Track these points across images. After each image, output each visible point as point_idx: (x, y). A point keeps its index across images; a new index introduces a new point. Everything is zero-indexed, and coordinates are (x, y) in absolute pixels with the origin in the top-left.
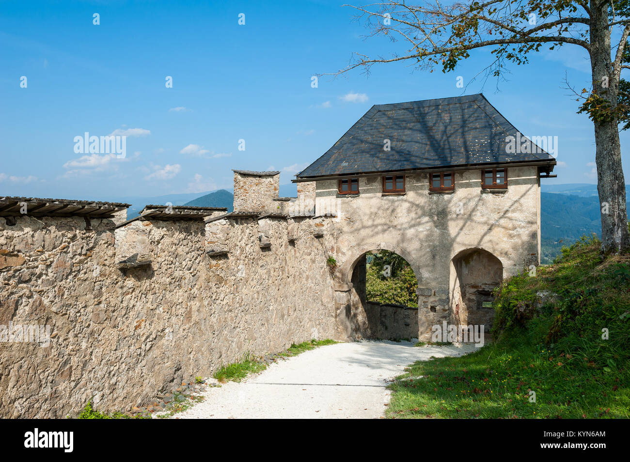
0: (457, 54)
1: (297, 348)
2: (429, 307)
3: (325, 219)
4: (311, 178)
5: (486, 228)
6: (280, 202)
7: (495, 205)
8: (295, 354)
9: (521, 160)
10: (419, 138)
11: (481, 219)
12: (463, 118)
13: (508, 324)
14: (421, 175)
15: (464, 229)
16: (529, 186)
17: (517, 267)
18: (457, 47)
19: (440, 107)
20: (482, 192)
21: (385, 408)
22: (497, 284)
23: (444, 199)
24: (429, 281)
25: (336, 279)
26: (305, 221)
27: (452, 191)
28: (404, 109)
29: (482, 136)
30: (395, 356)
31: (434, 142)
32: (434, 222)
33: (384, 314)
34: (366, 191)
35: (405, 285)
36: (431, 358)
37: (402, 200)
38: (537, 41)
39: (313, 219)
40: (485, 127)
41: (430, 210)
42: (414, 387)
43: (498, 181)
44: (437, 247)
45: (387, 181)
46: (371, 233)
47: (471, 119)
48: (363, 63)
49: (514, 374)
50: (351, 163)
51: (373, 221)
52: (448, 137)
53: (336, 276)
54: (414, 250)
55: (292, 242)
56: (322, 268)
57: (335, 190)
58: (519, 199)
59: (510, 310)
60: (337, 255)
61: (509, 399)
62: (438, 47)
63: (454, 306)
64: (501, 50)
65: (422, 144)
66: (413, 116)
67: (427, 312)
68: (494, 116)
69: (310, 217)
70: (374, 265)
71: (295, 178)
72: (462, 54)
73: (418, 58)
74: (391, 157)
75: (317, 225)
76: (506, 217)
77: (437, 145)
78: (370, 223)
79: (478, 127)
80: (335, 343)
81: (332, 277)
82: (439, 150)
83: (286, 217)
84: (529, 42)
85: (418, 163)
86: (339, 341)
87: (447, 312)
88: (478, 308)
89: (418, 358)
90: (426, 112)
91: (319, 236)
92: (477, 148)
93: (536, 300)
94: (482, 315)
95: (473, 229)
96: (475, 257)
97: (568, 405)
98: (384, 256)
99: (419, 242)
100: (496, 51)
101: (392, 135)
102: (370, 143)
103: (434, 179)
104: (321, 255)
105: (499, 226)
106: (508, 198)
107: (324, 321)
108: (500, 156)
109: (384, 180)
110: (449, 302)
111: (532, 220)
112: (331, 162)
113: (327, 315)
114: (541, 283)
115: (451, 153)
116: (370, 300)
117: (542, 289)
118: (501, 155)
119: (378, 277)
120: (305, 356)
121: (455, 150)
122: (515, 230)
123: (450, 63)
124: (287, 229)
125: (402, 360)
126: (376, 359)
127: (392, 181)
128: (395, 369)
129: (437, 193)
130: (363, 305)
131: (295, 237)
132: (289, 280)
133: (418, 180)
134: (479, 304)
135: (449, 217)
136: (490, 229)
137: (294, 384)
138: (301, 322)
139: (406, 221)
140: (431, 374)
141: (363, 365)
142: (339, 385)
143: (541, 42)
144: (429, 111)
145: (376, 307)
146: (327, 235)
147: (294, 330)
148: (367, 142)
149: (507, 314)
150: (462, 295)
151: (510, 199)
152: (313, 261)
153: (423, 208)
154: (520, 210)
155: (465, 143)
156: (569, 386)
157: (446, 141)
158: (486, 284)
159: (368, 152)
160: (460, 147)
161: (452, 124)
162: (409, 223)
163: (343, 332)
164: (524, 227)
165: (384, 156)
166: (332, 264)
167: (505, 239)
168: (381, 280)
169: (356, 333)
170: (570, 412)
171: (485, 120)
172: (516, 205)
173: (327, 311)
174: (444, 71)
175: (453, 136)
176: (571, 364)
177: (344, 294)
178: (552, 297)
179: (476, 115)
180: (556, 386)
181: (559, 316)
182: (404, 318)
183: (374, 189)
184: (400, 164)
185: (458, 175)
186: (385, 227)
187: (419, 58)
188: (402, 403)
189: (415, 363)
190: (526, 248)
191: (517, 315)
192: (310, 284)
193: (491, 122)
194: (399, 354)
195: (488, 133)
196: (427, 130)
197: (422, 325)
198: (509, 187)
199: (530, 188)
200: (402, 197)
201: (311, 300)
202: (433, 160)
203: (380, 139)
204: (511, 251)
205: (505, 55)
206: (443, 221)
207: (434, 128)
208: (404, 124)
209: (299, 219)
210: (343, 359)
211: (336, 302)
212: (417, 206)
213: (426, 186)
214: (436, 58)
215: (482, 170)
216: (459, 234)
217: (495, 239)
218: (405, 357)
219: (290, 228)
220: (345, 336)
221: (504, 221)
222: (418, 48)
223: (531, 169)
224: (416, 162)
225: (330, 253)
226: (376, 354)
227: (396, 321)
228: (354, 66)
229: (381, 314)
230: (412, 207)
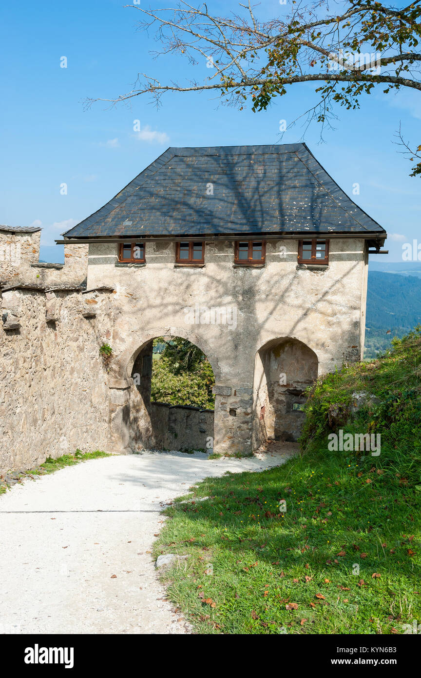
0: (270, 89)
1: (52, 464)
2: (228, 410)
3: (98, 294)
4: (82, 239)
5: (301, 312)
6: (40, 269)
7: (312, 284)
8: (50, 471)
9: (346, 230)
10: (224, 195)
11: (295, 302)
12: (280, 172)
13: (318, 431)
14: (224, 243)
15: (275, 313)
16: (354, 263)
17: (335, 362)
18: (271, 80)
19: (253, 156)
20: (298, 268)
21: (155, 539)
22: (310, 382)
23: (251, 274)
24: (229, 377)
25: (111, 373)
26: (71, 296)
27: (262, 265)
28: (207, 156)
29: (301, 198)
30: (182, 472)
31: (244, 201)
32: (239, 303)
33: (174, 418)
34: (154, 260)
35: (204, 382)
36: (225, 474)
37: (200, 274)
38: (369, 80)
39: (83, 293)
40: (306, 186)
41: (235, 287)
42: (195, 511)
43: (318, 255)
44: (241, 335)
45: (181, 248)
46: (159, 315)
47: (290, 175)
48: (152, 89)
49: (316, 493)
50: (135, 223)
51: (163, 298)
52: (260, 196)
53: (111, 369)
54: (212, 338)
55: (52, 324)
56: (92, 358)
57: (115, 256)
58: (342, 278)
59: (321, 414)
60: (114, 342)
61: (303, 525)
62: (248, 77)
63: (259, 409)
64: (328, 89)
65: (228, 202)
66: (218, 165)
67: (225, 416)
68: (318, 173)
69: (78, 291)
70: (166, 355)
71: (62, 238)
72: (277, 89)
73: (222, 90)
74: (188, 218)
75: (88, 302)
76: (325, 300)
77: (245, 205)
78: (158, 301)
79: (298, 185)
80: (107, 455)
81: (107, 371)
82: (249, 212)
83: (44, 289)
84: (359, 80)
85: (222, 227)
86: (113, 453)
87: (250, 416)
88: (288, 412)
89: (210, 473)
90: (235, 161)
91: (90, 317)
92: (295, 211)
93: (350, 403)
94: (292, 420)
95: (285, 314)
96: (286, 349)
97: (369, 532)
98: (179, 344)
99: (219, 328)
100: (321, 89)
101: (190, 188)
102: (162, 197)
103: (241, 248)
104: (93, 341)
105: (316, 311)
106: (329, 277)
107: (93, 427)
108: (322, 224)
109: (179, 246)
110: (252, 404)
111: (356, 305)
112: (110, 220)
113: (98, 420)
114: (359, 383)
115: (262, 217)
116: (158, 401)
117: (359, 390)
118: (324, 222)
119: (171, 371)
120: (64, 473)
121: (268, 214)
122: (335, 317)
123: (262, 100)
124: (44, 306)
125: (188, 476)
126: (155, 475)
127: (187, 248)
128: (178, 488)
129: (243, 267)
130: (146, 407)
131: (56, 317)
132: (45, 373)
133: (221, 249)
134: (289, 406)
135: (257, 297)
136: (305, 314)
137: (40, 512)
138: (61, 429)
139: (203, 300)
140: (218, 494)
141: (139, 483)
142: (101, 511)
143: (374, 82)
144: (239, 160)
145: (164, 410)
146: (100, 315)
147: (51, 440)
148: (157, 196)
149: (318, 419)
150: (269, 395)
151: (331, 278)
152: (81, 349)
153: (225, 285)
154: (342, 292)
155: (280, 205)
156: (374, 508)
157: (258, 201)
158: (298, 382)
159: (158, 209)
160: (274, 210)
161: (266, 179)
162: (208, 304)
163: (118, 442)
164: (345, 313)
165: (178, 215)
166: (106, 352)
167: (323, 327)
168: (175, 375)
169: (136, 443)
170: (370, 540)
171: (307, 178)
172: (338, 285)
173: (98, 415)
174: (253, 109)
175: (268, 195)
176: (381, 481)
177: (122, 392)
178: (369, 399)
179: (296, 170)
180: (360, 508)
181: (373, 423)
182: (200, 423)
183: (165, 258)
184: (199, 227)
185: (270, 245)
186: (177, 307)
187: (224, 89)
188: (176, 533)
189: (205, 480)
190: (346, 339)
191: (328, 421)
192: (76, 378)
193: (313, 181)
194: (187, 468)
195: (309, 194)
196: (234, 185)
197: (218, 433)
198: (330, 263)
199: (355, 266)
200: (199, 270)
201: (76, 400)
202: (241, 224)
203: (174, 192)
204: (328, 342)
205: (332, 95)
206: (249, 303)
207: (243, 183)
208: (207, 176)
209: (63, 292)
210: (114, 476)
211: (110, 403)
212: (219, 281)
213: (230, 257)
214: (244, 92)
215: (299, 241)
216: (267, 319)
217: (310, 327)
218: (194, 473)
219: (49, 305)
220: (120, 447)
221: (321, 305)
222: (223, 75)
223: (357, 242)
224: (219, 226)
225: (105, 339)
226: (159, 470)
227: (189, 426)
228: (140, 92)
229: (169, 418)
230: (212, 283)
